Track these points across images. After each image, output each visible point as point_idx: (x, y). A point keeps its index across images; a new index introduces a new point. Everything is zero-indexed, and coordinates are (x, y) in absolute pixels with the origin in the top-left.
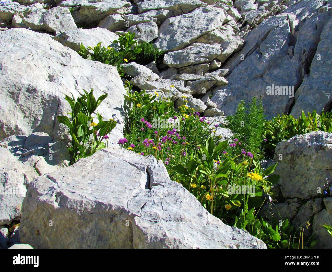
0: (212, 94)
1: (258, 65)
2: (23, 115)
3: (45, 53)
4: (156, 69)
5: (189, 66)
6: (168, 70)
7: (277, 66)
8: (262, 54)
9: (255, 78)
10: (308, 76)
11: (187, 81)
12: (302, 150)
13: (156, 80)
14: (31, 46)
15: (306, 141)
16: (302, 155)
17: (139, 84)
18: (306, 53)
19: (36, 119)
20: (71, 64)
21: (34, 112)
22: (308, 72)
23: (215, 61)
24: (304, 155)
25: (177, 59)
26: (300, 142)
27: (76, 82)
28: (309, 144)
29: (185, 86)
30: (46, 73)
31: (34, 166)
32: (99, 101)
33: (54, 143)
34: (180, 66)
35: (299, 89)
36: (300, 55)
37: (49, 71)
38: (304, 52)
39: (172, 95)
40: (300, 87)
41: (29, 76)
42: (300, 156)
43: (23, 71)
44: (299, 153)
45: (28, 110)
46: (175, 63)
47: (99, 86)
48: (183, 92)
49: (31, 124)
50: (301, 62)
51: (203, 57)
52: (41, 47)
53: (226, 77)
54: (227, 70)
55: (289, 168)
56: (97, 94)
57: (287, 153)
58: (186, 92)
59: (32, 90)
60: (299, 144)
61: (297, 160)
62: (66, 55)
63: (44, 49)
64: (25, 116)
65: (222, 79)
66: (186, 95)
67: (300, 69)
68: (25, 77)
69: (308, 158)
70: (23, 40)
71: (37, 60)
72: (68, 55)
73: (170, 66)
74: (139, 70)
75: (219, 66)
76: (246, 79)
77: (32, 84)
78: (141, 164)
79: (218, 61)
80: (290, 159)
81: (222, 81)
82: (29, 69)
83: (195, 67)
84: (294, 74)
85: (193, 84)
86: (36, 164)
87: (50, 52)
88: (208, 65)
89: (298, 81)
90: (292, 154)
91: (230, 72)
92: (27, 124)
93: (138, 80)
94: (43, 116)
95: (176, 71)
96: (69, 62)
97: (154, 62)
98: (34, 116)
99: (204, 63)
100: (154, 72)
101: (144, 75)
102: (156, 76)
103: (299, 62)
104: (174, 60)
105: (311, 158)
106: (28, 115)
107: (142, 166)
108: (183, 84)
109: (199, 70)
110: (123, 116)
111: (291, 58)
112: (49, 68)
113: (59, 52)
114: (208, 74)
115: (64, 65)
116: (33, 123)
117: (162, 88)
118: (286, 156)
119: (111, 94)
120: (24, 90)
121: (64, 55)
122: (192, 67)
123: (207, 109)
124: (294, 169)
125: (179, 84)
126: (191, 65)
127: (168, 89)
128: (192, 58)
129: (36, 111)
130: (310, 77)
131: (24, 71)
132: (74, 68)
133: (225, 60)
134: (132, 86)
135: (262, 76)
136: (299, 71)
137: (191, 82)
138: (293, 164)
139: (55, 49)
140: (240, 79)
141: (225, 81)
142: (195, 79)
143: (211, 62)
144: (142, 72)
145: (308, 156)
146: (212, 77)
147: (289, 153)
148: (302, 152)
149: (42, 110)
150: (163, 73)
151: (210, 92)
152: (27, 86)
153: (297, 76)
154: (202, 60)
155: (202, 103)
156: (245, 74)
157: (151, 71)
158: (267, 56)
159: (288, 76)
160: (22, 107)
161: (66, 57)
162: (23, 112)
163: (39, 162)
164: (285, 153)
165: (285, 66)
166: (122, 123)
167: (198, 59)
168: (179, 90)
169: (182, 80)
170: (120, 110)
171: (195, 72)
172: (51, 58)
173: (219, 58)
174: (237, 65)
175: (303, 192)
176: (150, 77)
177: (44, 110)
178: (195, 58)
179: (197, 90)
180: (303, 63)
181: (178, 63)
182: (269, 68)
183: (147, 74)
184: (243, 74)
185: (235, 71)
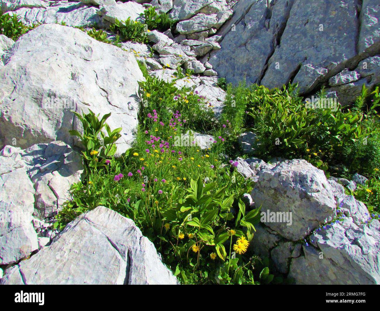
0: (210, 57)
1: (242, 34)
2: (47, 118)
3: (70, 49)
4: (171, 34)
5: (194, 33)
6: (180, 36)
7: (257, 37)
8: (246, 25)
9: (240, 46)
10: (279, 47)
11: (192, 46)
12: (285, 190)
13: (171, 45)
14: (58, 43)
15: (290, 179)
16: (285, 196)
17: (158, 49)
18: (279, 26)
19: (58, 121)
20: (93, 58)
21: (56, 115)
22: (278, 43)
23: (212, 29)
24: (288, 197)
25: (186, 27)
26: (284, 179)
27: (97, 76)
28: (293, 185)
29: (191, 50)
30: (68, 72)
31: (48, 185)
32: (103, 120)
33: (69, 153)
34: (187, 33)
35: (272, 57)
36: (274, 28)
37: (71, 69)
38: (277, 26)
39: (181, 60)
40: (273, 56)
41: (51, 80)
42: (283, 195)
43: (45, 75)
44: (282, 192)
45: (51, 113)
46: (184, 31)
47: (116, 78)
48: (189, 56)
49: (54, 126)
50: (274, 35)
51: (204, 26)
52: (66, 43)
53: (219, 42)
54: (220, 37)
55: (271, 201)
56: (114, 86)
57: (270, 187)
58: (191, 56)
59: (52, 95)
60: (283, 181)
61: (280, 198)
62: (89, 49)
63: (69, 45)
64: (49, 119)
65: (217, 45)
66: (191, 58)
67: (273, 40)
68: (46, 82)
69: (291, 200)
70: (50, 37)
71: (60, 60)
72: (90, 50)
73: (181, 33)
74: (158, 38)
75: (214, 32)
76: (234, 46)
77: (52, 89)
78: (122, 245)
79: (214, 28)
80: (273, 194)
81: (217, 47)
82: (51, 72)
83: (199, 34)
84: (269, 44)
85: (196, 49)
86: (49, 182)
87: (75, 48)
88: (207, 33)
89: (271, 50)
90: (275, 189)
91: (223, 38)
92: (52, 126)
93: (157, 47)
94: (64, 119)
95: (185, 36)
96: (91, 57)
97: (170, 30)
98: (57, 118)
99: (205, 31)
100: (170, 37)
101: (162, 42)
102: (171, 41)
103: (273, 34)
104: (183, 29)
105: (294, 202)
106: (51, 118)
107: (123, 248)
108: (189, 49)
109: (201, 36)
110: (137, 101)
111: (267, 30)
112: (72, 66)
113: (82, 46)
114: (207, 39)
115: (87, 60)
116: (56, 125)
117: (174, 53)
118: (270, 190)
119: (126, 85)
120: (45, 95)
121: (87, 49)
122: (196, 34)
123: (206, 70)
124: (276, 204)
125: (187, 49)
126: (195, 32)
127: (179, 54)
128: (196, 27)
129: (58, 114)
130: (281, 47)
131: (47, 74)
132: (96, 62)
133: (219, 27)
134: (153, 51)
135: (245, 45)
136: (272, 42)
137: (195, 47)
138: (275, 199)
139: (79, 44)
140: (230, 45)
141: (219, 46)
142: (198, 44)
143: (209, 30)
144: (161, 40)
145: (291, 198)
146: (209, 43)
147: (272, 187)
148: (285, 192)
149: (63, 113)
150: (176, 39)
151: (208, 54)
152: (48, 92)
153: (271, 46)
154: (203, 29)
155: (202, 65)
156: (233, 41)
157: (167, 37)
158: (249, 27)
159: (264, 46)
160: (46, 111)
161: (89, 52)
162: (47, 115)
163: (53, 180)
164: (269, 186)
165: (263, 38)
166: (136, 109)
167: (200, 28)
168: (186, 54)
169: (189, 45)
170: (135, 96)
171: (197, 39)
172: (75, 54)
173: (215, 26)
174: (228, 33)
175: (283, 231)
176: (167, 43)
177: (64, 113)
178: (198, 27)
179: (199, 53)
180: (276, 35)
181: (186, 31)
182: (251, 38)
183: (164, 41)
184: (232, 42)
185: (226, 37)
